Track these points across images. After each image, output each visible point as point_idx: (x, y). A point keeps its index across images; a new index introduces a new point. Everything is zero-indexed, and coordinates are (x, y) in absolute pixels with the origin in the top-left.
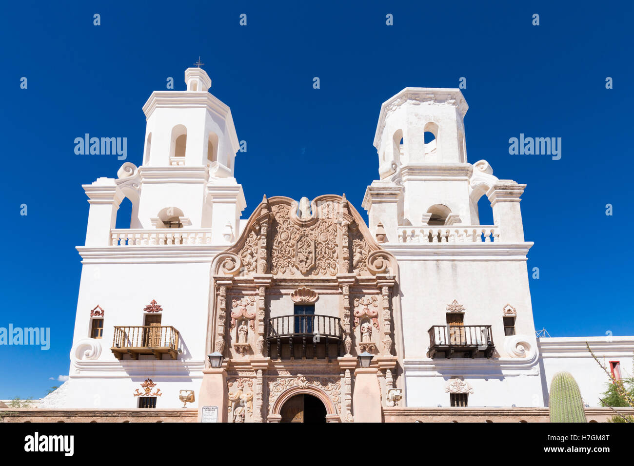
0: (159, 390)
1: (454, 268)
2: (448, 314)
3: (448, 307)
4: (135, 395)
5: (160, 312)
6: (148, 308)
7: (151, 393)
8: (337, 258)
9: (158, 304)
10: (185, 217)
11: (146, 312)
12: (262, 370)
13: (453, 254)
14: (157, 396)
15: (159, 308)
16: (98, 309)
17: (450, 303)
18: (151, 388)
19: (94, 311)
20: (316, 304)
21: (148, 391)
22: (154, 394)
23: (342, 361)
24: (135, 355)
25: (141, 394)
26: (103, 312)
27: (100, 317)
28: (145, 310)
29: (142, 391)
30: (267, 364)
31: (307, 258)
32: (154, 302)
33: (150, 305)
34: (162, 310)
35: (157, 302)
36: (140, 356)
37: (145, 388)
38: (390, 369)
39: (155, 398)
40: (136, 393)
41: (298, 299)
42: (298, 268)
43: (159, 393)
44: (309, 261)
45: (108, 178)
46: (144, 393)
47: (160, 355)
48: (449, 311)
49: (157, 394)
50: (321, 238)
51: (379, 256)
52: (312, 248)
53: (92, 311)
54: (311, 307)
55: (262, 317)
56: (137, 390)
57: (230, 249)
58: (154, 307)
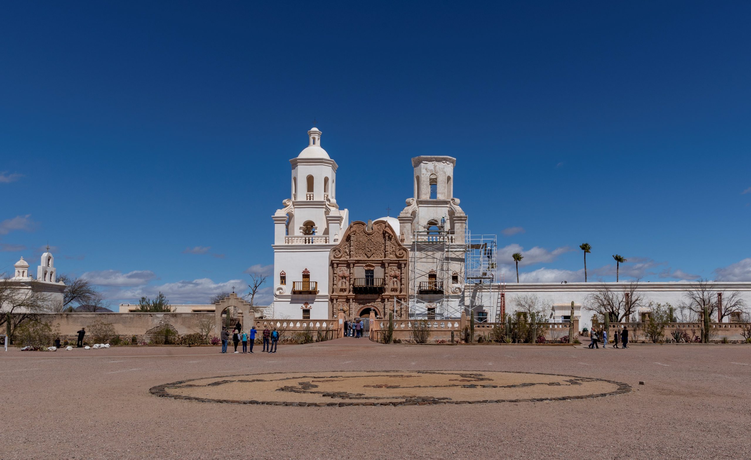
0: (311, 306)
2: (429, 275)
3: (430, 271)
4: (301, 308)
6: (304, 272)
7: (308, 308)
9: (308, 270)
10: (316, 226)
12: (352, 299)
15: (308, 272)
16: (283, 272)
20: (374, 271)
21: (306, 307)
23: (384, 295)
24: (300, 293)
26: (285, 273)
27: (284, 275)
28: (303, 273)
30: (354, 297)
32: (306, 269)
34: (310, 273)
35: (307, 268)
36: (302, 293)
38: (403, 299)
39: (310, 310)
41: (366, 268)
42: (366, 254)
44: (371, 251)
45: (281, 209)
46: (305, 307)
47: (310, 293)
50: (377, 241)
51: (401, 249)
52: (373, 246)
53: (281, 273)
54: (372, 272)
55: (352, 277)
56: (302, 307)
57: (338, 246)
58: (306, 271)
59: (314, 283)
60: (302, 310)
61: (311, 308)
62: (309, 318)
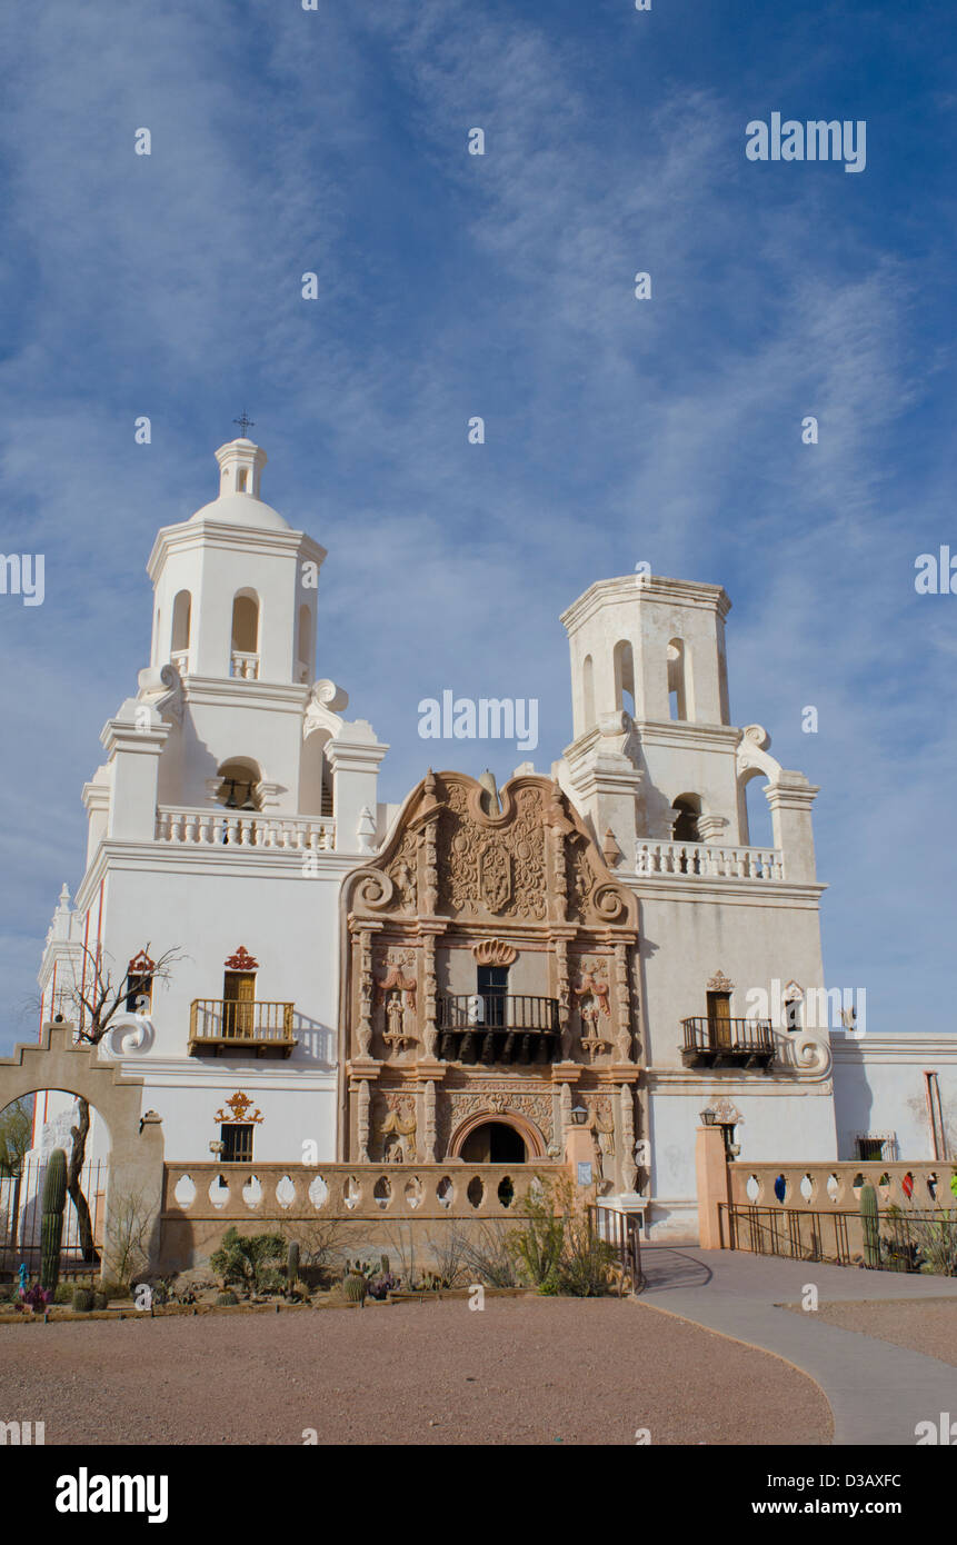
0: (258, 1113)
1: (719, 915)
2: (708, 993)
3: (709, 981)
4: (217, 1121)
5: (253, 970)
6: (233, 961)
7: (244, 1118)
8: (545, 889)
9: (250, 954)
11: (229, 969)
12: (435, 1082)
13: (718, 892)
14: (256, 1124)
15: (251, 963)
16: (141, 960)
17: (713, 976)
18: (244, 1108)
19: (137, 962)
20: (512, 967)
21: (239, 1113)
22: (251, 1119)
23: (558, 1069)
24: (218, 1050)
25: (227, 1118)
26: (151, 964)
27: (146, 973)
28: (226, 964)
29: (229, 1113)
30: (440, 1070)
31: (499, 888)
32: (242, 950)
33: (236, 957)
34: (256, 965)
35: (247, 948)
36: (224, 1051)
37: (235, 1108)
38: (629, 1084)
39: (252, 1126)
40: (219, 1117)
41: (485, 959)
42: (483, 904)
43: (259, 1117)
44: (502, 892)
46: (232, 1116)
47: (257, 1051)
48: (712, 989)
49: (255, 1120)
50: (520, 853)
51: (610, 890)
52: (506, 870)
53: (132, 962)
54: (502, 971)
55: (433, 990)
56: (221, 1112)
57: (375, 861)
58: (242, 959)
59: (281, 1008)
60: (219, 1126)
61: (260, 1121)
62: (250, 1159)
